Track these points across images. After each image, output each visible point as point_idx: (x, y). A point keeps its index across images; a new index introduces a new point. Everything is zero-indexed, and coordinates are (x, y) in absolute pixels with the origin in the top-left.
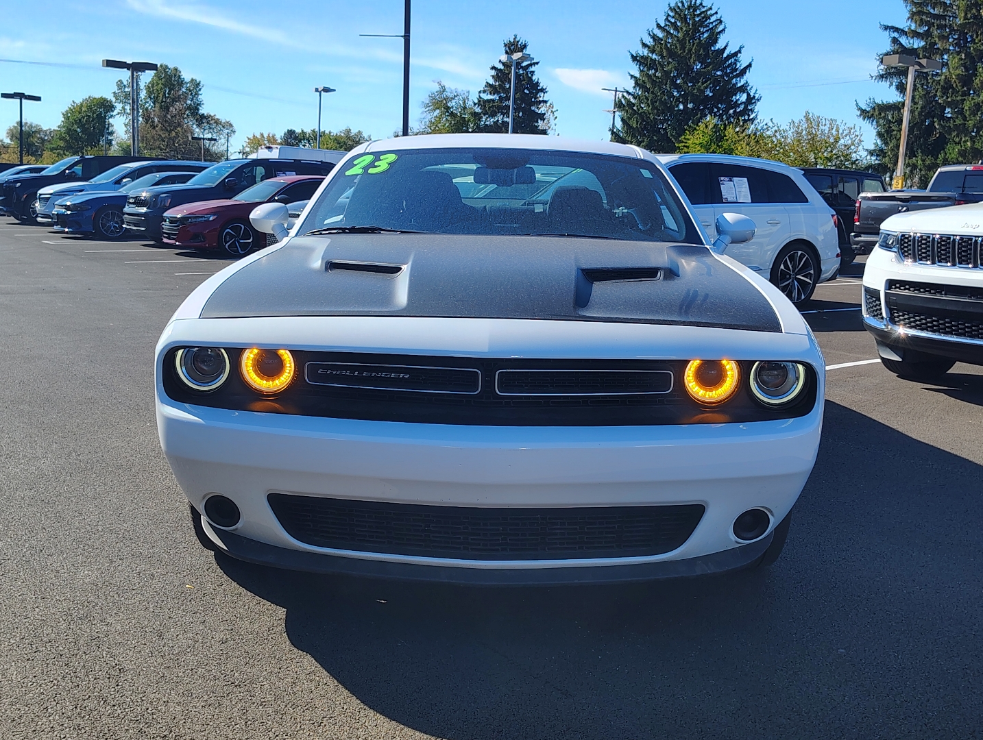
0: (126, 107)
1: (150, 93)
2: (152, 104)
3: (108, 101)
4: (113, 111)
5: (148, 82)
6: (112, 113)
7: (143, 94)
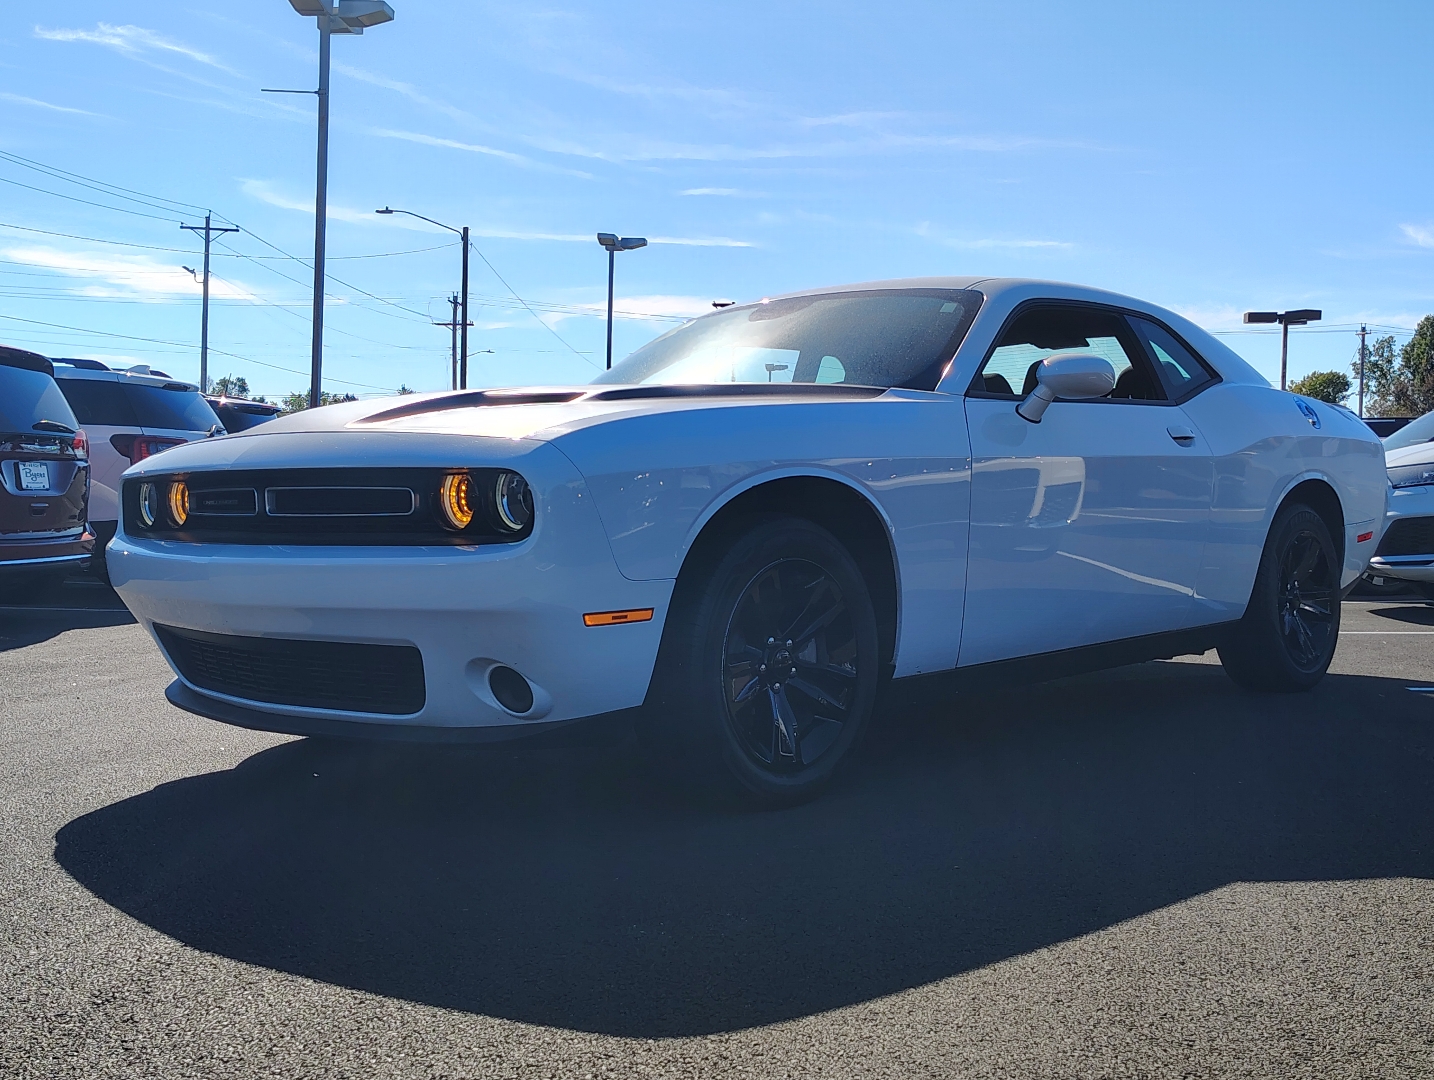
0: (1370, 384)
1: (1407, 360)
2: (1410, 375)
3: (1339, 378)
4: (1346, 390)
5: (1406, 344)
6: (1344, 393)
7: (1398, 363)
